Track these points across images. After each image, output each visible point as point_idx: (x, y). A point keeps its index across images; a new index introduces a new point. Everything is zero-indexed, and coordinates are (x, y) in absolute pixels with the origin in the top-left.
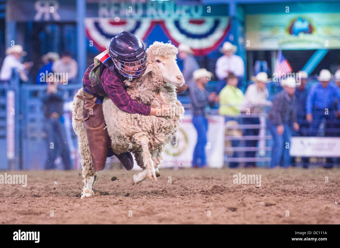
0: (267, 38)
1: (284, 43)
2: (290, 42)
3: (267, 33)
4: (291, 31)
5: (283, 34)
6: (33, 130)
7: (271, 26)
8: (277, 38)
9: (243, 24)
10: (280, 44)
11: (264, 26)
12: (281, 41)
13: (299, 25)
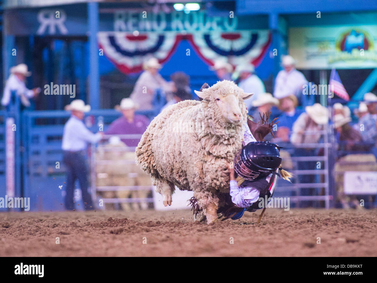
0: (314, 55)
1: (335, 61)
2: (341, 60)
3: (314, 49)
4: (343, 46)
5: (333, 50)
6: (37, 164)
7: (320, 42)
8: (326, 55)
9: (286, 39)
10: (330, 63)
11: (310, 41)
12: (331, 58)
13: (352, 40)
